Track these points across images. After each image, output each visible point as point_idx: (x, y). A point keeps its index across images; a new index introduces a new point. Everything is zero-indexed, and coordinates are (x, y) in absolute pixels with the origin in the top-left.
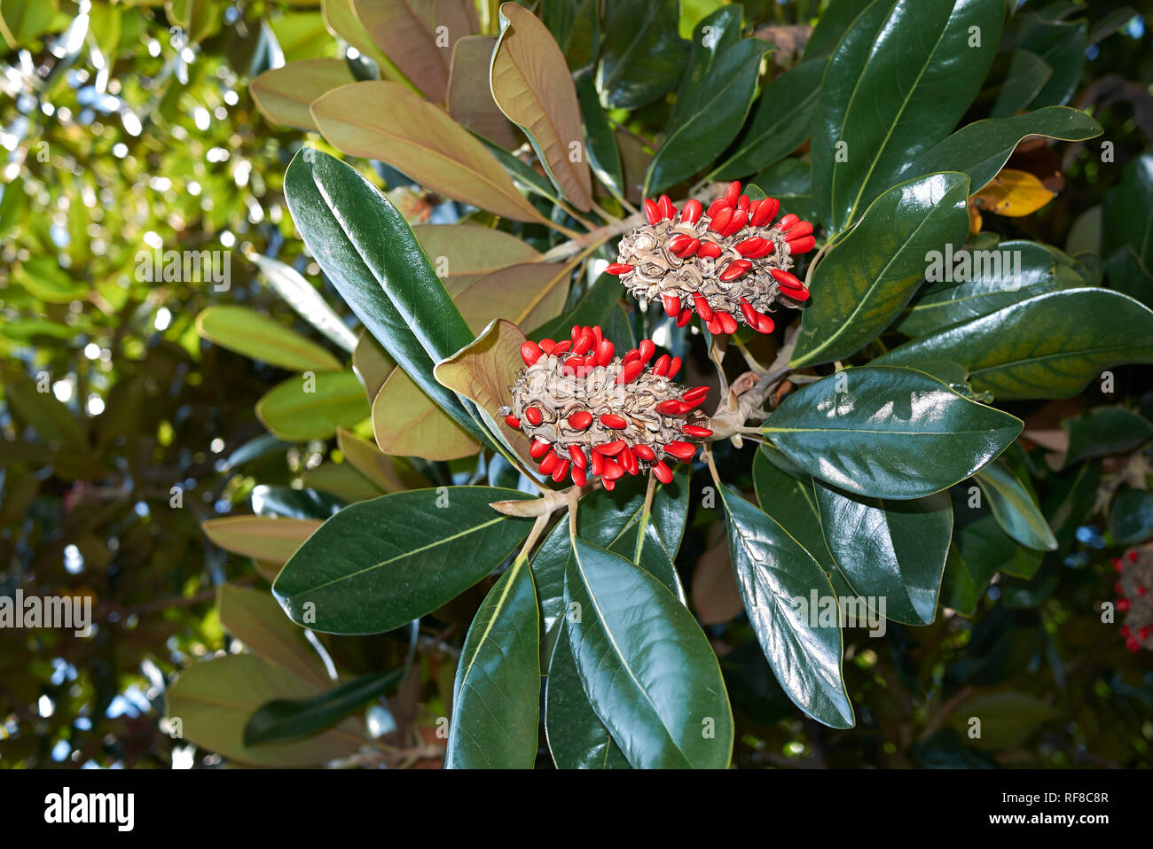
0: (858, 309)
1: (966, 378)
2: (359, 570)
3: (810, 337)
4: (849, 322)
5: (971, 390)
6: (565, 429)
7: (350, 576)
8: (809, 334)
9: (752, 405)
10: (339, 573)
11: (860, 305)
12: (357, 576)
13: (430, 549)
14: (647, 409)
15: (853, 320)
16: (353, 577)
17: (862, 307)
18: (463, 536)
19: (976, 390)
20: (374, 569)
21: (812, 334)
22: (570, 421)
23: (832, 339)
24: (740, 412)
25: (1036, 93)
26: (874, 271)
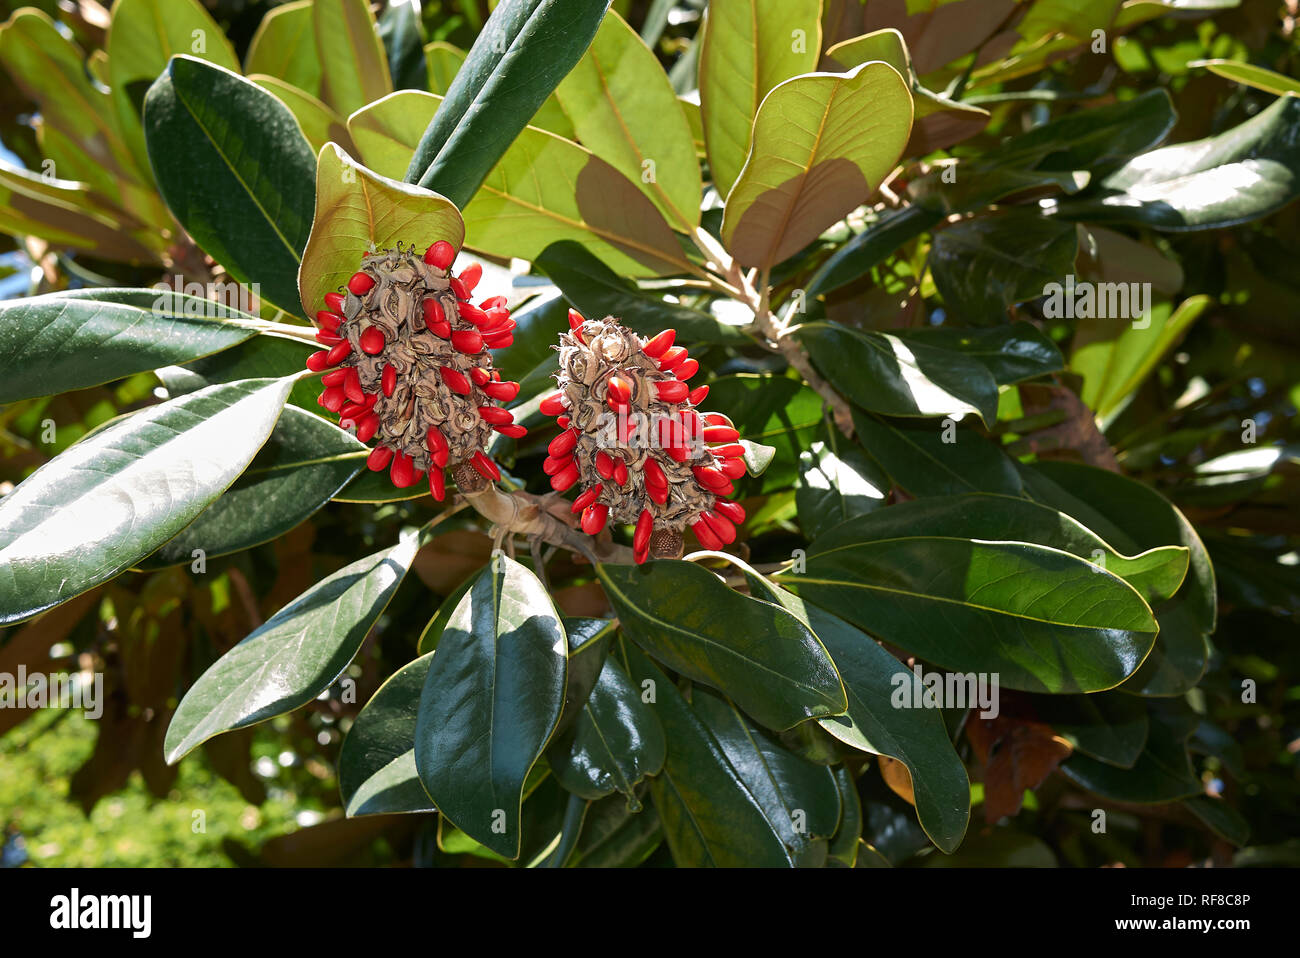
0: (667, 626)
1: (649, 774)
2: (220, 146)
3: (627, 577)
4: (653, 619)
5: (636, 783)
6: (359, 325)
7: (211, 138)
8: (630, 576)
9: (544, 534)
10: (209, 125)
11: (672, 627)
12: (213, 147)
13: (265, 219)
14: (425, 415)
15: (655, 623)
16: (210, 143)
17: (670, 630)
18: (288, 251)
19: (637, 790)
20: (224, 163)
21: (631, 580)
22: (371, 329)
23: (631, 605)
24: (525, 524)
25: (1101, 759)
26: (710, 632)
